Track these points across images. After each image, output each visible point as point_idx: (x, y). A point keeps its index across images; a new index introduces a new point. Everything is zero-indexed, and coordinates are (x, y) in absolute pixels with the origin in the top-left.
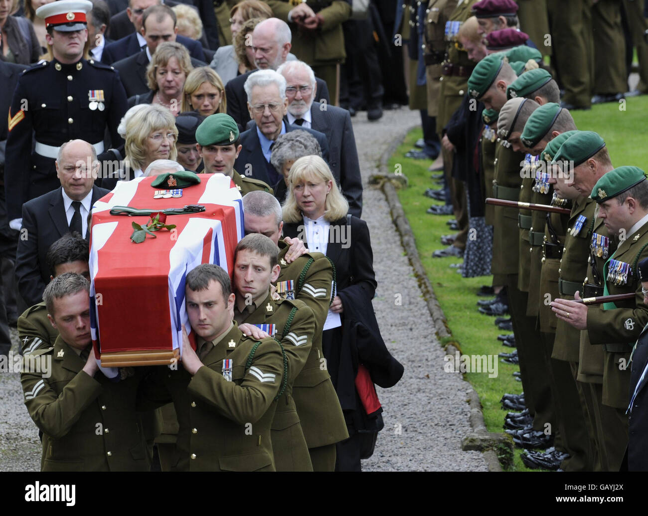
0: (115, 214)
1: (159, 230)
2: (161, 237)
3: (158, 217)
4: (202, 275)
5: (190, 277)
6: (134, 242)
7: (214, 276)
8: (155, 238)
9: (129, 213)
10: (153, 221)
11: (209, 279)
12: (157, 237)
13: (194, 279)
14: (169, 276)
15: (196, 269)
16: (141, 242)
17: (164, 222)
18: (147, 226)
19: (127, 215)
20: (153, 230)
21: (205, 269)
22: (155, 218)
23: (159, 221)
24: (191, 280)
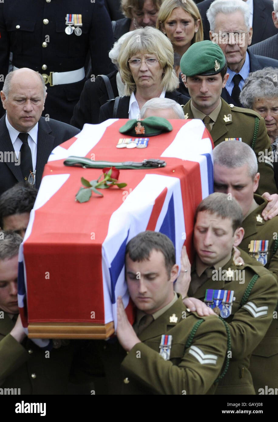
0: (69, 165)
1: (109, 188)
2: (109, 197)
3: (110, 172)
4: (143, 245)
5: (131, 245)
6: (78, 202)
7: (156, 246)
8: (102, 197)
9: (84, 164)
10: (105, 177)
11: (151, 248)
12: (104, 196)
13: (135, 248)
14: (104, 245)
15: (138, 236)
16: (86, 202)
17: (117, 178)
18: (98, 182)
19: (81, 167)
20: (103, 187)
21: (147, 237)
22: (107, 174)
23: (111, 177)
24: (132, 250)
